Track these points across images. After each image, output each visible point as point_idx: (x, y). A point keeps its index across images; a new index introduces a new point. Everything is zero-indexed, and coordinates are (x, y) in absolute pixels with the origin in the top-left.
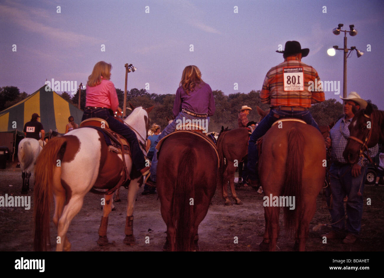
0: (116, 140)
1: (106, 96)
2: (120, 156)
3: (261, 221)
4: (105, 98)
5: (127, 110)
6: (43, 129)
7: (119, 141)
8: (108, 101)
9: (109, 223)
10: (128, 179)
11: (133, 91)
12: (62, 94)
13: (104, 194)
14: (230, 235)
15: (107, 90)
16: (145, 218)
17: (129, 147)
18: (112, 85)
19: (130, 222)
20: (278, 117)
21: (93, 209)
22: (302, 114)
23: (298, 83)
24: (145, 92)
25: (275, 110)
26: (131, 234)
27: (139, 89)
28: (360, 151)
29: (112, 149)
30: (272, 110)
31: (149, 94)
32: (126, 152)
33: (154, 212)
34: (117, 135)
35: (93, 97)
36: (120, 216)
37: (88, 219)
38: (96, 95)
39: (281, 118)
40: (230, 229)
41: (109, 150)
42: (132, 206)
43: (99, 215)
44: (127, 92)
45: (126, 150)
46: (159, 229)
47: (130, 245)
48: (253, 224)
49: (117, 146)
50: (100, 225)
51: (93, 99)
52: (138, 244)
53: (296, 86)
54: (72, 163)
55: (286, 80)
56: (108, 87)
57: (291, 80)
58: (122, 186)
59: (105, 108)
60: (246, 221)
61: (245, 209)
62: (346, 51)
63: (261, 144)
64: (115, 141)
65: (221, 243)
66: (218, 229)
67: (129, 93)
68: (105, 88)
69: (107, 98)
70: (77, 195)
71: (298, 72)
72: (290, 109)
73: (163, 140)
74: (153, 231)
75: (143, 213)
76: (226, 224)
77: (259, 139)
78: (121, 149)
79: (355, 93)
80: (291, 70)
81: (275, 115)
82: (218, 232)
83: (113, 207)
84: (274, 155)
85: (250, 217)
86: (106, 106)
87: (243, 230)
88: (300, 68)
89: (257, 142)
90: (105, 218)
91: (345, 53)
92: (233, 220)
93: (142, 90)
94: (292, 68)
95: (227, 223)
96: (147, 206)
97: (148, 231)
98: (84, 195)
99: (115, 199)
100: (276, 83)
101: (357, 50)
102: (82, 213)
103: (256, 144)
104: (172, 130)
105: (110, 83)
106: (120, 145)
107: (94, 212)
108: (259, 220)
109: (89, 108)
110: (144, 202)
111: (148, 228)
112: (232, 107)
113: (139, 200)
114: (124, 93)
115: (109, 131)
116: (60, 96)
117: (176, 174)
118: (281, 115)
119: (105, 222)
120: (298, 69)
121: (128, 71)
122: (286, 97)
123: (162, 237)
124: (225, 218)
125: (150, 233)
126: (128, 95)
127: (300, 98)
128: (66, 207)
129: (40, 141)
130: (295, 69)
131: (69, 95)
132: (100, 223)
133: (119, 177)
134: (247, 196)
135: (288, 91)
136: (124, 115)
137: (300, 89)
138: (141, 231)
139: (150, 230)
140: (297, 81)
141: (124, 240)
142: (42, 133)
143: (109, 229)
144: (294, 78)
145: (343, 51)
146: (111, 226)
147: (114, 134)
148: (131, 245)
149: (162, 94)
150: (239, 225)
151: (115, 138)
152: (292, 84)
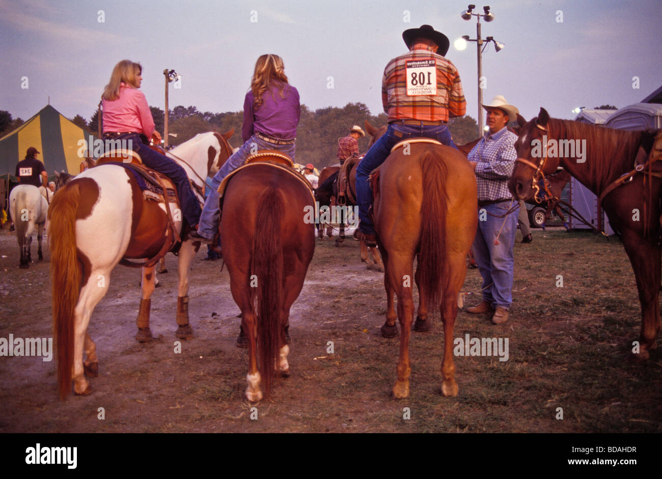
0: (155, 182)
1: (133, 114)
2: (162, 206)
3: (379, 292)
4: (131, 118)
5: (170, 137)
6: (44, 170)
7: (159, 183)
8: (138, 122)
9: (153, 307)
10: (178, 242)
11: (176, 109)
12: (74, 118)
13: (142, 266)
14: (335, 315)
15: (133, 104)
16: (205, 296)
17: (176, 191)
18: (142, 97)
19: (184, 306)
20: (400, 136)
21: (127, 286)
22: (437, 131)
23: (427, 84)
24: (195, 111)
25: (397, 126)
26: (186, 323)
27: (186, 107)
28: (533, 179)
29: (148, 196)
30: (392, 126)
31: (201, 114)
32: (171, 200)
33: (219, 287)
34: (155, 173)
35: (113, 116)
36: (167, 295)
37: (120, 302)
38: (117, 113)
39: (405, 137)
40: (334, 306)
41: (145, 198)
42: (186, 282)
43: (136, 296)
44: (169, 112)
45: (172, 196)
46: (228, 313)
47: (186, 340)
48: (366, 297)
49: (156, 190)
50: (138, 311)
51: (112, 120)
52: (198, 336)
53: (425, 88)
54: (89, 219)
55: (409, 79)
56: (135, 100)
57: (417, 79)
58: (169, 251)
59: (133, 133)
60: (357, 292)
61: (353, 275)
62: (480, 43)
63: (378, 179)
64: (153, 184)
65: (323, 328)
66: (317, 307)
67: (171, 113)
68: (132, 102)
69: (135, 117)
70: (100, 270)
71: (428, 66)
72: (418, 124)
73: (228, 178)
74: (219, 315)
75: (203, 289)
76: (328, 299)
77: (373, 172)
78: (163, 195)
79: (502, 97)
80: (418, 63)
81: (396, 134)
82: (317, 312)
83: (157, 281)
84: (402, 195)
85: (362, 287)
86: (134, 130)
87: (354, 307)
88: (431, 60)
89: (370, 176)
90: (146, 300)
91: (479, 45)
92: (336, 292)
93: (190, 108)
94: (419, 61)
95: (329, 297)
96: (207, 278)
97: (212, 317)
98: (110, 269)
99: (159, 269)
100: (396, 83)
101: (495, 42)
102: (111, 292)
103: (370, 178)
104: (241, 163)
105: (138, 94)
106: (162, 189)
107: (128, 291)
108: (375, 291)
109: (108, 135)
110: (203, 272)
111: (212, 312)
112: (321, 127)
113: (194, 269)
114: (165, 113)
115: (143, 168)
116: (71, 121)
117: (252, 231)
118: (406, 133)
119: (146, 307)
120: (428, 62)
121: (169, 80)
122: (411, 104)
123: (233, 324)
124: (325, 290)
125: (214, 318)
126: (170, 116)
127: (432, 106)
128: (83, 289)
129: (42, 188)
130: (423, 63)
131: (84, 120)
132: (138, 307)
133: (164, 238)
134: (353, 255)
135: (414, 96)
136: (166, 145)
137: (431, 92)
138: (201, 316)
139: (214, 314)
140: (426, 81)
141: (177, 332)
142: (43, 176)
143: (152, 316)
144: (422, 75)
145: (476, 43)
146: (156, 311)
147: (150, 172)
148: (188, 339)
149: (220, 112)
150: (346, 299)
151: (153, 179)
152: (419, 84)
